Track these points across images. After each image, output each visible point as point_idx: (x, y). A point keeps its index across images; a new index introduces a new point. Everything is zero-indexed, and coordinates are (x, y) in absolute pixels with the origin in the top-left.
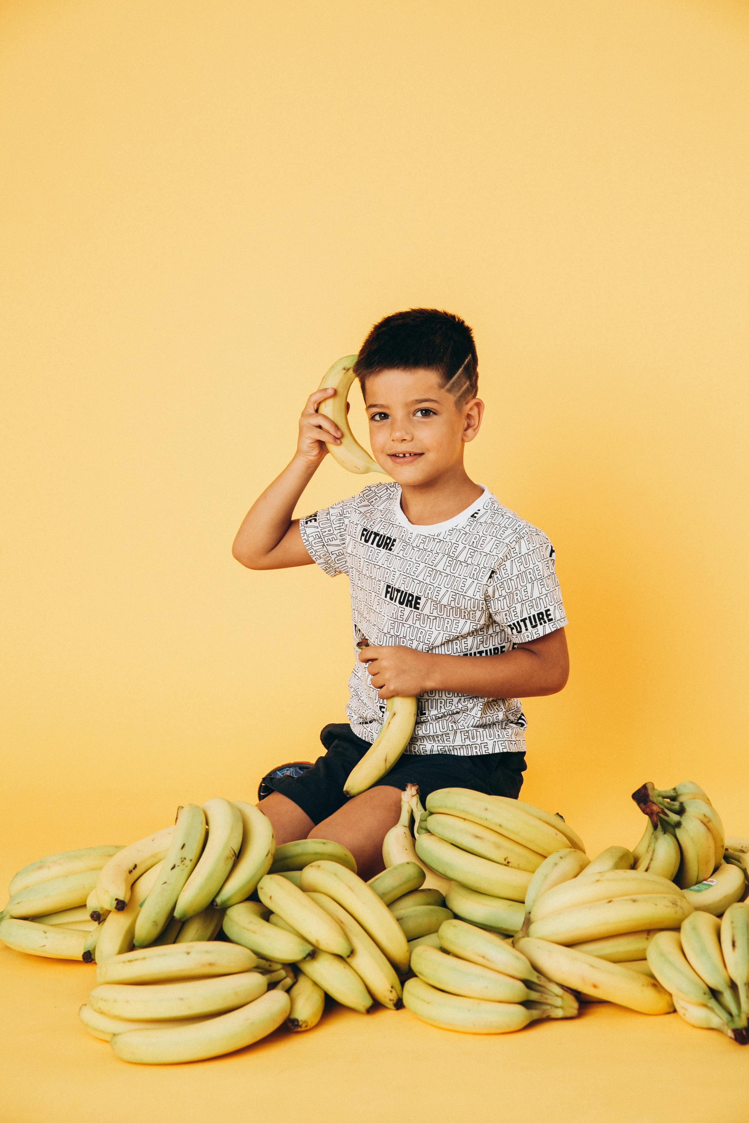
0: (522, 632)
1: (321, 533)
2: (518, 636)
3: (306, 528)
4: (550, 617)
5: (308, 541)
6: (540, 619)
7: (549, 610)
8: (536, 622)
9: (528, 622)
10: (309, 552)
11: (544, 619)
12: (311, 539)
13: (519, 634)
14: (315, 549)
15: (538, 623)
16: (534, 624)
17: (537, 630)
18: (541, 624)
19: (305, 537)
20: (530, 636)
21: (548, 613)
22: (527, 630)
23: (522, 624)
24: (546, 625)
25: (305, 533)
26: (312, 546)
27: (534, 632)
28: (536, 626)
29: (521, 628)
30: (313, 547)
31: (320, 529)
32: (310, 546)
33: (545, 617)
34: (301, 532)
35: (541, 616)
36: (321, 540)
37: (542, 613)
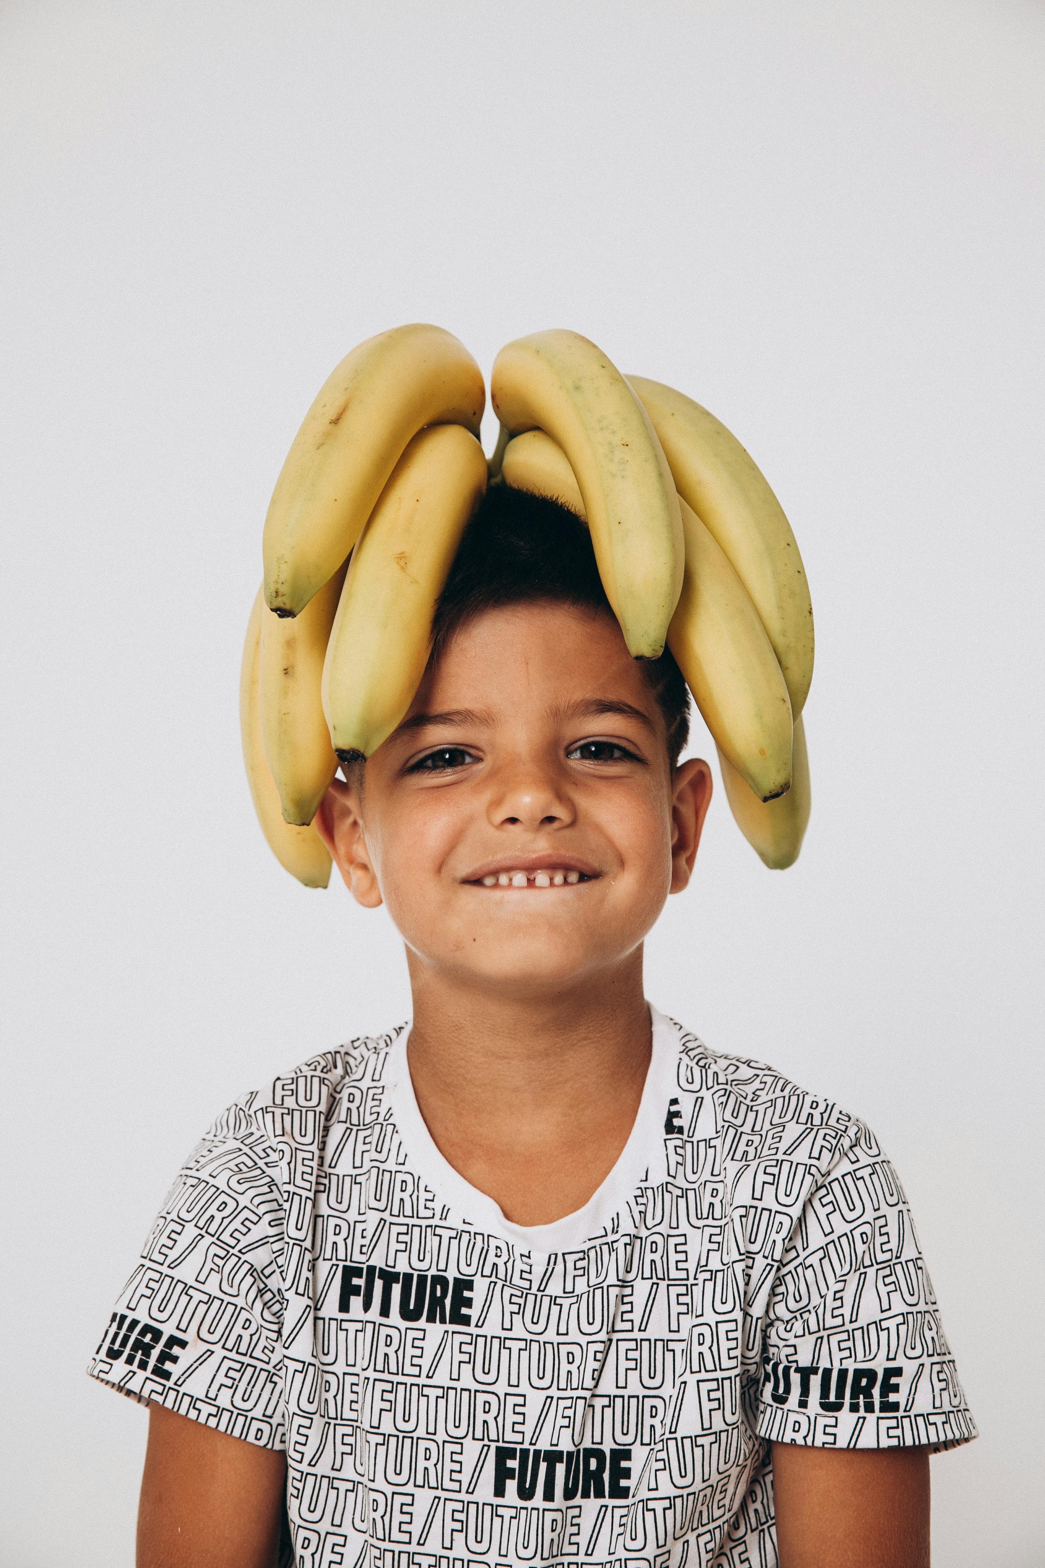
0: (787, 1404)
1: (233, 1355)
2: (769, 1409)
3: (182, 1390)
4: (893, 1397)
5: (220, 1410)
6: (857, 1391)
7: (898, 1372)
8: (840, 1394)
9: (815, 1381)
10: (251, 1438)
11: (871, 1397)
12: (224, 1400)
13: (775, 1405)
14: (258, 1413)
15: (847, 1400)
16: (832, 1398)
17: (832, 1422)
18: (854, 1408)
19: (206, 1409)
20: (804, 1431)
21: (894, 1380)
22: (803, 1404)
23: (795, 1378)
24: (871, 1418)
25: (194, 1400)
26: (243, 1413)
27: (821, 1422)
28: (837, 1407)
29: (788, 1390)
30: (250, 1415)
31: (217, 1348)
32: (241, 1419)
33: (876, 1391)
34: (183, 1411)
35: (864, 1382)
36: (250, 1370)
37: (871, 1375)
